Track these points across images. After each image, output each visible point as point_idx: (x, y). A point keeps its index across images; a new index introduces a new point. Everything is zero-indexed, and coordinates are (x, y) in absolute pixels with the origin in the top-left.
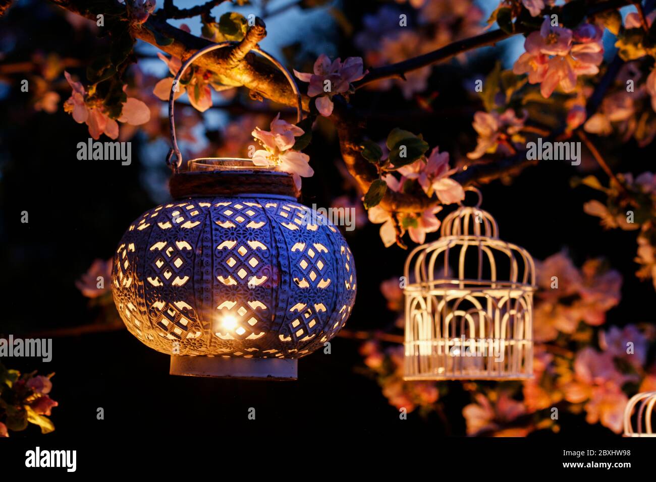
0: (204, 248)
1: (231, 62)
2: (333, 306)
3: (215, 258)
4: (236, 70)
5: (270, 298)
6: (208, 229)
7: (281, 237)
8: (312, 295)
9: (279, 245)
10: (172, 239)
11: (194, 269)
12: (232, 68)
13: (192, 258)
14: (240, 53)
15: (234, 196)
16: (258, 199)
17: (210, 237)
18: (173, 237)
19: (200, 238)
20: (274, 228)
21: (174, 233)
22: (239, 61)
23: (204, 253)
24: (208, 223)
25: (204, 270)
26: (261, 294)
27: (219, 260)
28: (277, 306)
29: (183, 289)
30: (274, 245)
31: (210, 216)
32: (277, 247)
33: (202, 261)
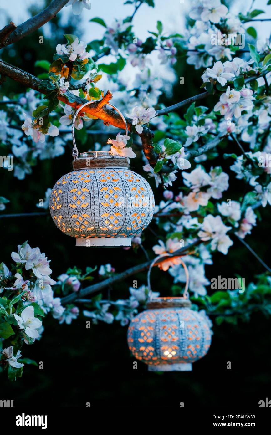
0: (95, 191)
1: (97, 109)
2: (148, 214)
3: (99, 195)
4: (98, 113)
5: (123, 211)
6: (95, 182)
7: (127, 185)
8: (140, 209)
9: (126, 188)
10: (80, 187)
11: (91, 200)
12: (97, 112)
13: (90, 195)
14: (101, 105)
15: (104, 168)
16: (115, 170)
17: (97, 186)
18: (80, 186)
19: (93, 187)
20: (123, 181)
21: (80, 184)
22: (100, 109)
23: (95, 193)
24: (95, 180)
25: (95, 200)
26: (120, 210)
27: (101, 196)
28: (126, 215)
29: (86, 209)
30: (124, 188)
31: (96, 177)
32: (126, 190)
33: (94, 197)
